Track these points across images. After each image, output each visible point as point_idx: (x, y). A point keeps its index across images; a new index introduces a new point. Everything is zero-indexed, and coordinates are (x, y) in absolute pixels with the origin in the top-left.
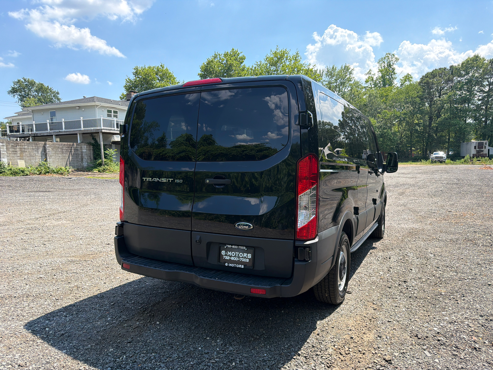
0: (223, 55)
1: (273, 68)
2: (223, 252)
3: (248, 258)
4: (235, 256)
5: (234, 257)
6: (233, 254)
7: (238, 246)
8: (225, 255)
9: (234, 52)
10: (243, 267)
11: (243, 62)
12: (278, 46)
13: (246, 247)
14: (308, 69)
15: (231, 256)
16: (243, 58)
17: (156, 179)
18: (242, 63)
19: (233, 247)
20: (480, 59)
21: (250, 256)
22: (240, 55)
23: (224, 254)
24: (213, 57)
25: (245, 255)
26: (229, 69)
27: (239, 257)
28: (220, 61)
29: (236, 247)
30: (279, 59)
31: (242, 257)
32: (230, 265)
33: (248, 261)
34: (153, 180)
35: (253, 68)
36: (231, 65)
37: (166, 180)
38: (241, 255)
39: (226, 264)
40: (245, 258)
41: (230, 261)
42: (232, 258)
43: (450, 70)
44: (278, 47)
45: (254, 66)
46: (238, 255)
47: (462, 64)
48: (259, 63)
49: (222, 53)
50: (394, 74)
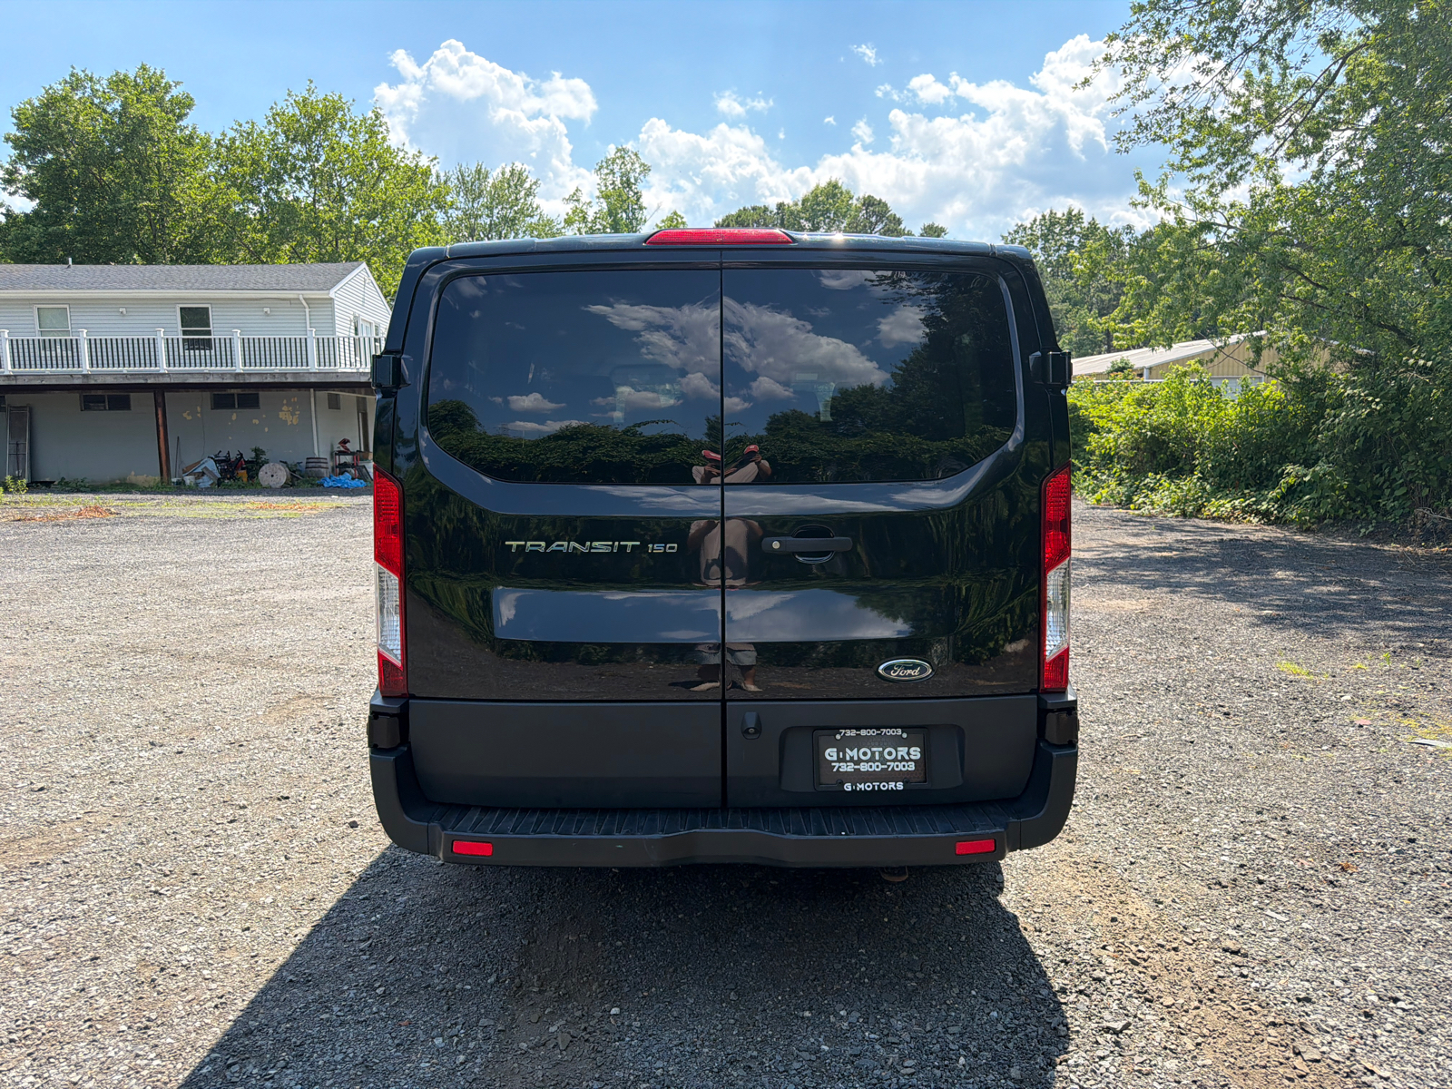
0: (104, 82)
1: (297, 149)
2: (831, 754)
3: (911, 760)
4: (872, 760)
5: (867, 761)
6: (865, 754)
7: (878, 729)
8: (839, 760)
9: (150, 78)
10: (900, 786)
11: (186, 115)
12: (311, 82)
13: (904, 729)
14: (416, 166)
15: (859, 762)
16: (185, 104)
17: (565, 543)
18: (180, 117)
19: (863, 732)
20: (841, 193)
21: (916, 753)
22: (174, 92)
23: (835, 758)
24: (66, 82)
25: (903, 751)
26: (134, 131)
27: (883, 761)
28: (96, 101)
29: (873, 732)
30: (319, 123)
31: (895, 760)
32: (861, 787)
33: (912, 767)
34: (553, 547)
35: (227, 142)
36: (143, 122)
37: (612, 546)
38: (890, 754)
39: (848, 787)
40: (903, 759)
41: (858, 776)
42: (864, 767)
43: (778, 213)
44: (313, 86)
45: (231, 134)
46: (881, 754)
47: (804, 201)
48: (246, 127)
49: (103, 75)
50: (641, 208)
